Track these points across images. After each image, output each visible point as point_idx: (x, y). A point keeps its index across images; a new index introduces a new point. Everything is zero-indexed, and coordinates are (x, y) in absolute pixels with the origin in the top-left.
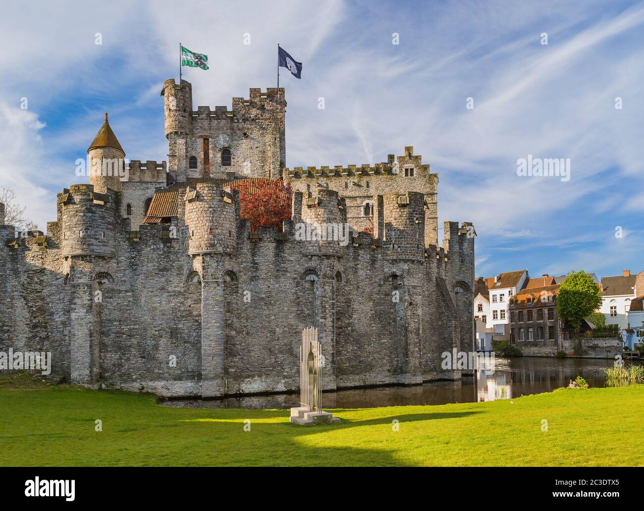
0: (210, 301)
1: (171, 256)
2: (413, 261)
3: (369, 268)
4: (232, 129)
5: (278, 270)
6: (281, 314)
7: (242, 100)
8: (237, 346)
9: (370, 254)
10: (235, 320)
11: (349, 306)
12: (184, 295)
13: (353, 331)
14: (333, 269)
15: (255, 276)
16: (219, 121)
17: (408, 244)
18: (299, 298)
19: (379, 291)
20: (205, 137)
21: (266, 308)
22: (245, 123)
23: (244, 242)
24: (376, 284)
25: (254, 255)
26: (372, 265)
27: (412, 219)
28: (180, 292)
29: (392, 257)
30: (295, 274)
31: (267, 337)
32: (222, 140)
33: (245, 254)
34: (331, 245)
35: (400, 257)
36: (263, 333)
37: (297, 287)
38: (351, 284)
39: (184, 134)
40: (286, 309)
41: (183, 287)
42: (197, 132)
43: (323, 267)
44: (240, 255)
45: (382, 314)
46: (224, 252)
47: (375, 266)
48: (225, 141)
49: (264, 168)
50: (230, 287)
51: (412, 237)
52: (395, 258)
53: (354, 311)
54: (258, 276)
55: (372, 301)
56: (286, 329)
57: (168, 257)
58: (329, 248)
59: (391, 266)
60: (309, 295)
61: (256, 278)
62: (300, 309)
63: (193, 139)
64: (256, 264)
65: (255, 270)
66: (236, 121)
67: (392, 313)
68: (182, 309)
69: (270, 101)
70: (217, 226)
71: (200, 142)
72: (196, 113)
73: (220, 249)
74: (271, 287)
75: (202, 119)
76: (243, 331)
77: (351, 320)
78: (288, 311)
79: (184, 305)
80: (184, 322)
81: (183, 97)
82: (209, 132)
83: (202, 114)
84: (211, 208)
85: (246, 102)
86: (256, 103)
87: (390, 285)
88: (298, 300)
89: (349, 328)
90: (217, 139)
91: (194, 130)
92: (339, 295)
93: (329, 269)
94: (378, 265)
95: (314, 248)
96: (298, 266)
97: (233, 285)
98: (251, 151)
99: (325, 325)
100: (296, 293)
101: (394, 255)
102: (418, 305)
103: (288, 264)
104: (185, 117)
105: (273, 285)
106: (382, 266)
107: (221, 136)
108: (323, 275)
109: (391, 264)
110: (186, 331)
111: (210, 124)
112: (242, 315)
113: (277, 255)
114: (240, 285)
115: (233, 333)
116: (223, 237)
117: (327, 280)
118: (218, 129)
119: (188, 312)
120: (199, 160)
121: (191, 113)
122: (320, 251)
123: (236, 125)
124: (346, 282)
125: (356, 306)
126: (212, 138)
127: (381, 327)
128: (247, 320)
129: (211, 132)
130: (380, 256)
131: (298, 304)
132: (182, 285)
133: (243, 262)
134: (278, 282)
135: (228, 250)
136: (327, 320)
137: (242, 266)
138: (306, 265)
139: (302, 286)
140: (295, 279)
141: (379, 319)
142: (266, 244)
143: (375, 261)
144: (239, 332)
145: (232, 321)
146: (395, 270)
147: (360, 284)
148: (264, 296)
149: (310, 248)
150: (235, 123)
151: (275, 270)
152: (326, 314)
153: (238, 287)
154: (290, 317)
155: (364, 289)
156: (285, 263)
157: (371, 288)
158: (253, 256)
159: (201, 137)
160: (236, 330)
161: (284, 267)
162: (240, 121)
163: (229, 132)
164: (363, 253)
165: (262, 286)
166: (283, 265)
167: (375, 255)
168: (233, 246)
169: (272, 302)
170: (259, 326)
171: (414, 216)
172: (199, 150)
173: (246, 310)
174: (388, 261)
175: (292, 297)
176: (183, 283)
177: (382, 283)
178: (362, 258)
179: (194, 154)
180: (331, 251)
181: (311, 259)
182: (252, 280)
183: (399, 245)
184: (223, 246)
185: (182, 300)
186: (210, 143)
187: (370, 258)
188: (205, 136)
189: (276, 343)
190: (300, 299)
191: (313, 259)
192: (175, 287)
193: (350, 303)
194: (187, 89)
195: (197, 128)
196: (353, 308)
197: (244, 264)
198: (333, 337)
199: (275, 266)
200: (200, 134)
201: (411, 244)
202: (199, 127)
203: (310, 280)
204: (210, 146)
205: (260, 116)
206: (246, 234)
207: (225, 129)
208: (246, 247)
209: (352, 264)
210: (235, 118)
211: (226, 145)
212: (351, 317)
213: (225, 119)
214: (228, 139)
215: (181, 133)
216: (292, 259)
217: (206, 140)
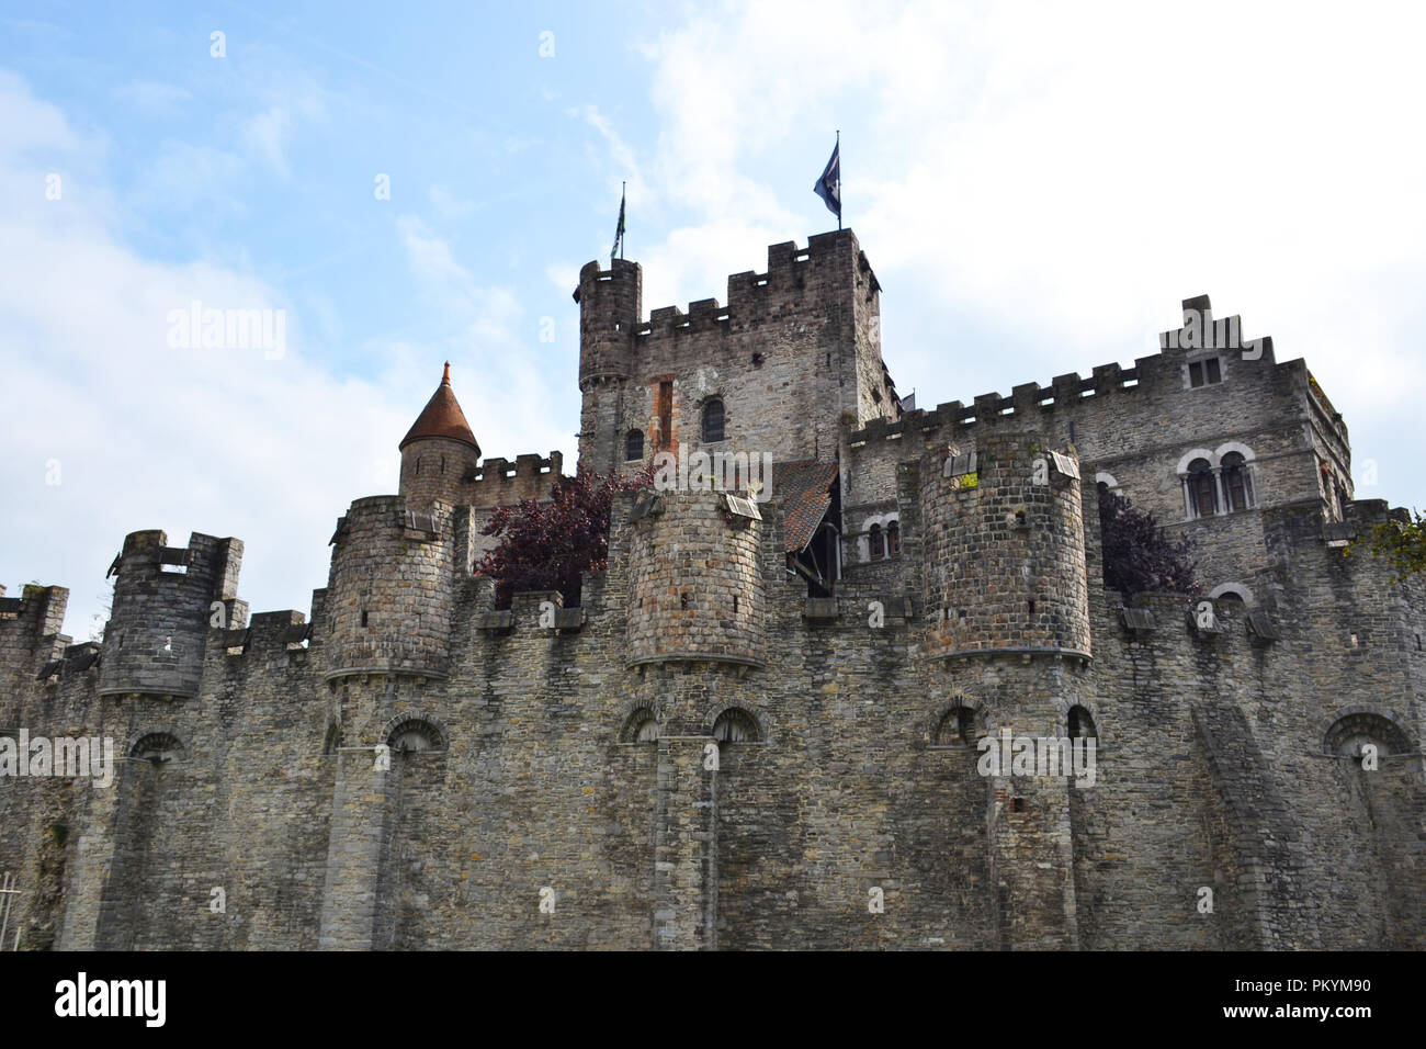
0: (351, 806)
1: (302, 687)
2: (1015, 657)
3: (870, 691)
4: (727, 349)
5: (555, 716)
6: (559, 845)
7: (750, 277)
8: (430, 941)
9: (872, 646)
10: (430, 861)
11: (788, 820)
12: (318, 790)
13: (804, 903)
14: (707, 700)
15: (492, 735)
16: (697, 335)
17: (989, 601)
18: (613, 797)
19: (915, 765)
20: (663, 379)
21: (514, 826)
22: (756, 329)
23: (468, 639)
24: (903, 742)
25: (491, 674)
26: (883, 679)
27: (998, 519)
28: (310, 782)
29: (944, 648)
30: (605, 724)
31: (514, 916)
32: (703, 382)
33: (468, 674)
34: (693, 630)
35: (967, 647)
36: (505, 902)
37: (608, 763)
38: (797, 748)
39: (614, 379)
40: (572, 829)
41: (319, 768)
42: (645, 371)
43: (670, 698)
44: (455, 675)
45: (926, 843)
46: (390, 670)
47: (896, 683)
48: (710, 380)
49: (802, 435)
50: (425, 767)
51: (1003, 578)
52: (951, 650)
53: (808, 834)
54: (499, 735)
55: (886, 801)
56: (570, 893)
57: (295, 689)
58: (687, 640)
59: (949, 677)
60: (646, 787)
61: (494, 739)
62: (617, 829)
63: (637, 388)
64: (497, 698)
65: (491, 715)
66: (735, 328)
67: (970, 841)
68: (310, 827)
69: (817, 265)
70: (379, 602)
71: (652, 392)
72: (647, 326)
73: (383, 663)
74: (534, 764)
75: (658, 338)
76: (450, 895)
77: (796, 868)
78: (578, 836)
79: (316, 818)
80: (310, 864)
81: (612, 297)
82: (672, 366)
83: (659, 327)
84: (370, 557)
85: (761, 277)
86: (782, 277)
87: (954, 742)
88: (610, 804)
89: (791, 894)
90: (692, 379)
91: (640, 367)
92: (751, 784)
93: (691, 702)
94: (905, 679)
95: (645, 642)
96: (614, 701)
97: (434, 761)
98: (771, 395)
99: (674, 883)
100: (606, 782)
101: (948, 643)
102: (1054, 809)
103: (585, 695)
104: (616, 340)
105: (541, 760)
106: (923, 683)
107: (701, 372)
108: (670, 723)
109: (946, 670)
110: (312, 891)
111: (676, 346)
112: (451, 848)
113: (554, 672)
114: (449, 762)
115: (422, 900)
116: (392, 629)
117: (683, 737)
118: (694, 355)
119: (320, 838)
120: (647, 438)
121: (634, 328)
122: (658, 649)
123: (734, 338)
124: (781, 741)
125: (817, 819)
126: (681, 379)
127: (924, 890)
128: (463, 863)
129: (679, 365)
130: (912, 649)
131: (611, 816)
132: (315, 762)
133: (461, 696)
134: (554, 751)
135: (407, 663)
136: (683, 866)
137: (458, 707)
138: (633, 696)
139: (626, 758)
140: (602, 738)
141: (914, 862)
142: (525, 642)
143: (892, 666)
144: (438, 899)
145: (422, 869)
146: (958, 691)
147: (834, 746)
148: (510, 791)
149: (637, 643)
150: (734, 333)
151: (548, 715)
152: (681, 846)
153: (444, 767)
154: (585, 855)
155: (851, 761)
156: (576, 694)
157: (880, 756)
158: (489, 676)
159: (654, 380)
160: (429, 892)
161: (571, 705)
162: (746, 326)
163: (719, 356)
164: (844, 644)
165: (509, 762)
166: (568, 700)
167: (895, 649)
168: (428, 652)
169: (533, 809)
170: (492, 883)
171: (1007, 510)
172: (648, 413)
173: (461, 832)
174: (936, 661)
175: (591, 793)
176: (319, 756)
177: (927, 738)
178: (841, 662)
179: (637, 424)
180: (693, 647)
181: (642, 674)
182: (482, 745)
183: (962, 608)
184: (391, 655)
185: (312, 804)
186: (674, 392)
187: (872, 657)
188: (665, 376)
189: (541, 938)
190: (619, 800)
191: (647, 674)
192: (301, 769)
193: (795, 809)
194: (627, 276)
195: (647, 360)
196: (804, 825)
197: (465, 702)
198: (704, 921)
199: (546, 702)
200: (653, 375)
201: (999, 600)
202: (650, 359)
203: (649, 741)
204: (675, 399)
205: (792, 306)
206: (475, 620)
207: (710, 352)
208: (473, 656)
209: (802, 683)
210: (734, 321)
211: (712, 391)
212: (796, 855)
213: (709, 329)
214: (716, 375)
215: (608, 379)
216: (595, 680)
217: (666, 386)
